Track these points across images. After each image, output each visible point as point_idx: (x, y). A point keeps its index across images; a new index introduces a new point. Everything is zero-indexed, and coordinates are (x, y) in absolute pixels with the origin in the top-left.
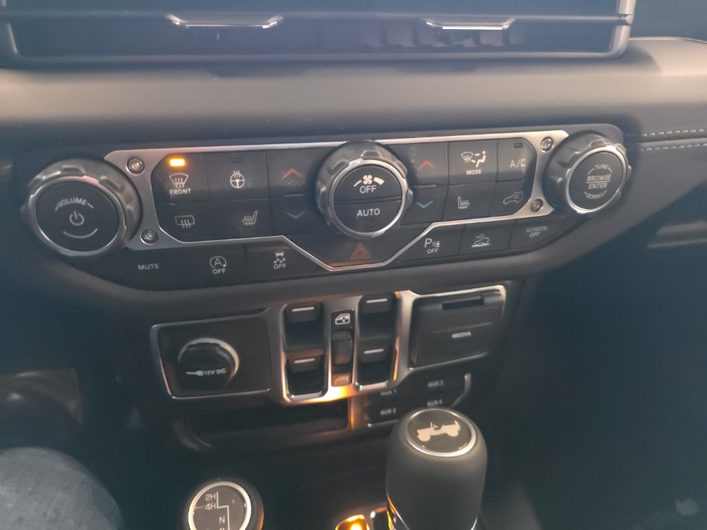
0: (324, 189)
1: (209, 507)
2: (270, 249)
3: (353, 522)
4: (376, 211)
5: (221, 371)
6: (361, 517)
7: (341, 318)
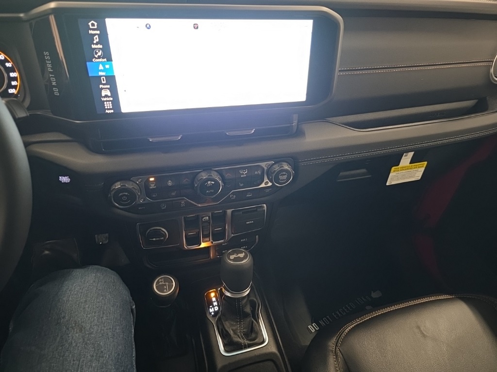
0: (196, 185)
1: (160, 283)
2: (180, 201)
3: (212, 292)
4: (212, 191)
5: (162, 238)
6: (215, 290)
7: (205, 218)
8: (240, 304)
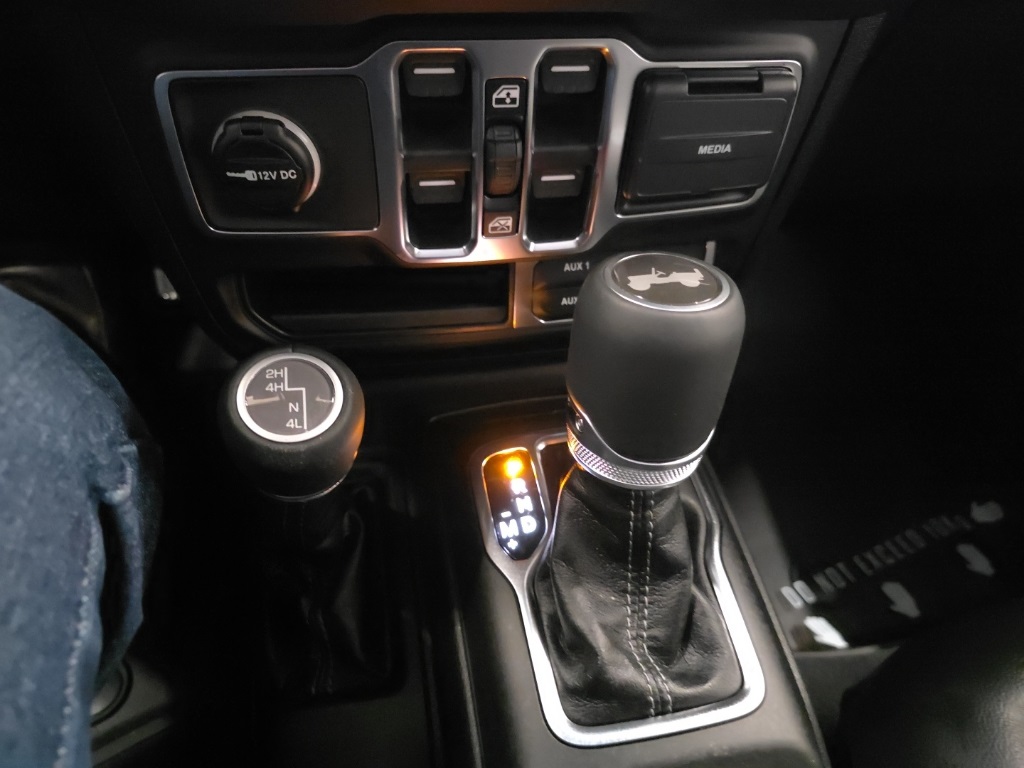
1: (272, 387)
3: (509, 455)
5: (288, 175)
6: (524, 449)
7: (503, 95)
8: (645, 519)
